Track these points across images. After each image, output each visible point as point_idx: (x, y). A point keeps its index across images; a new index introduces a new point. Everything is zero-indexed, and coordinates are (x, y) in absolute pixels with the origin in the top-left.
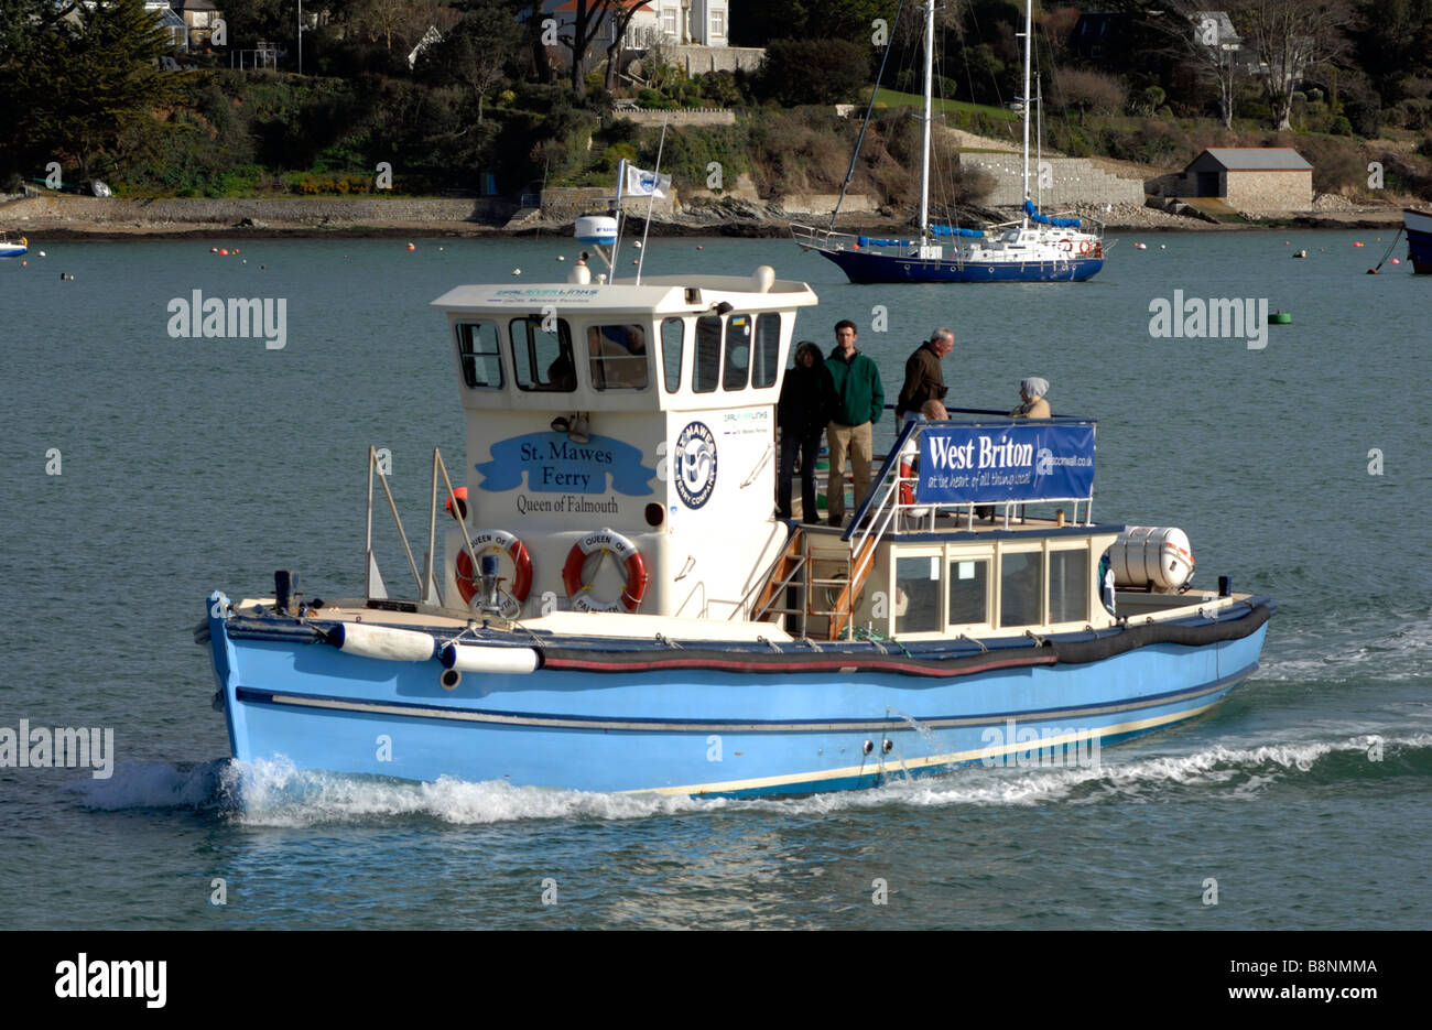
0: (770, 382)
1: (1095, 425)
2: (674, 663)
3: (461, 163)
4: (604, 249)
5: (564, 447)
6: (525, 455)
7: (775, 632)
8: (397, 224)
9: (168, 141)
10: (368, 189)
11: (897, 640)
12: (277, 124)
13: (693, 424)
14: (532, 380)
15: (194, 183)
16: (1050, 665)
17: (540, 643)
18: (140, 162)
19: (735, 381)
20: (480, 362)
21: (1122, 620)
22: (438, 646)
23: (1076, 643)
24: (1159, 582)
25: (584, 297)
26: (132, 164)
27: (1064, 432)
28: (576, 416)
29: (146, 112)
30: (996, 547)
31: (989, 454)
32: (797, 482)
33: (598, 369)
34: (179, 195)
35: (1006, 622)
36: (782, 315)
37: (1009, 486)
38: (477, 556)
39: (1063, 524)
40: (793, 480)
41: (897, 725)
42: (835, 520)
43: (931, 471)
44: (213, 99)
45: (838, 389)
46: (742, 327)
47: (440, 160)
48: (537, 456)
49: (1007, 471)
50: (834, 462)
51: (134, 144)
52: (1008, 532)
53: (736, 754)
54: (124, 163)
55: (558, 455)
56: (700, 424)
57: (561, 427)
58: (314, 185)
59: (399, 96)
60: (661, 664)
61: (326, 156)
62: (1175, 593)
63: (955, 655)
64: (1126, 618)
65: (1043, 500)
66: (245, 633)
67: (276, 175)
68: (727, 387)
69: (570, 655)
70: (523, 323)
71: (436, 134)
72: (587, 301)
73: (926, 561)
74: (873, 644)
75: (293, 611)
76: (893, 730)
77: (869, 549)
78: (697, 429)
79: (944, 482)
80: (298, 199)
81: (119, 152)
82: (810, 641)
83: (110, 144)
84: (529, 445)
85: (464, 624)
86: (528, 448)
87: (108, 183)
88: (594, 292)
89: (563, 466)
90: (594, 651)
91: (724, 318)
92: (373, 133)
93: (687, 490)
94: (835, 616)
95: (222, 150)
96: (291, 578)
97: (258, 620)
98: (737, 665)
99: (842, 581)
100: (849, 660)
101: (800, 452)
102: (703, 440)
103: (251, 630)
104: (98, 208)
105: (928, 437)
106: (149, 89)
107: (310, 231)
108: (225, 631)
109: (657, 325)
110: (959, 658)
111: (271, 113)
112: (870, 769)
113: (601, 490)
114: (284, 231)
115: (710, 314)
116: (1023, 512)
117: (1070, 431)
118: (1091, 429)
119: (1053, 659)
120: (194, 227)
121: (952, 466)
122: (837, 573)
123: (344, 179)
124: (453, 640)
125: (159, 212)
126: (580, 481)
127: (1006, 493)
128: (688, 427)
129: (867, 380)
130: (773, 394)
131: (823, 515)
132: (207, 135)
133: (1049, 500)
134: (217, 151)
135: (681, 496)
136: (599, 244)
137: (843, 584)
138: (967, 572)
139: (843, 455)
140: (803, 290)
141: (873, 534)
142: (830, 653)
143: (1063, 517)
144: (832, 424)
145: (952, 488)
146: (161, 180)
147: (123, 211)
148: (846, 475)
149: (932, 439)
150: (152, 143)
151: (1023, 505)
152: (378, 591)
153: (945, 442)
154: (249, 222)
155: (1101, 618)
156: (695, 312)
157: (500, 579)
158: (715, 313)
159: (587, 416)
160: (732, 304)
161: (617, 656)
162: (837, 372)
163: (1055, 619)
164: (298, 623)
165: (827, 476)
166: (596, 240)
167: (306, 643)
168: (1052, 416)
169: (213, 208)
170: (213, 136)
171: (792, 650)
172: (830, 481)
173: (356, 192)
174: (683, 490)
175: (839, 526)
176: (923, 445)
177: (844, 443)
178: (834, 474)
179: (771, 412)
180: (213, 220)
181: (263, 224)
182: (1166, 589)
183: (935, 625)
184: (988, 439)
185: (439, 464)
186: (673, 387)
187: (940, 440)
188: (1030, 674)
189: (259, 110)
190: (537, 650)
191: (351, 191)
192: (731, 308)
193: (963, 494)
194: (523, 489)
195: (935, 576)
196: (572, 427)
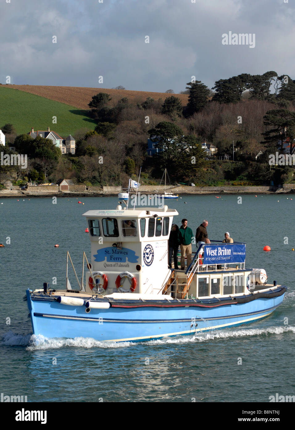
0: (167, 234)
1: (245, 244)
2: (144, 306)
3: (266, 179)
4: (125, 201)
5: (116, 250)
6: (106, 253)
7: (169, 297)
8: (253, 192)
9: (207, 175)
10: (247, 184)
11: (199, 299)
12: (229, 171)
13: (148, 245)
14: (107, 234)
15: (212, 183)
16: (236, 304)
17: (110, 301)
18: (201, 179)
19: (158, 234)
20: (94, 229)
21: (252, 292)
22: (85, 302)
23: (242, 298)
24: (259, 282)
25: (121, 213)
26: (199, 179)
27: (238, 246)
28: (119, 243)
29: (202, 169)
30: (222, 275)
31: (220, 252)
32: (173, 259)
33: (124, 231)
34: (209, 186)
35: (225, 293)
36: (170, 217)
37: (225, 260)
38: (94, 278)
39: (238, 269)
40: (172, 258)
41: (199, 320)
42: (183, 268)
43: (207, 256)
44: (216, 166)
45: (183, 236)
46: (160, 221)
47: (262, 178)
48: (109, 253)
49: (225, 256)
50: (182, 254)
51: (200, 175)
52: (225, 271)
53: (159, 328)
54: (198, 179)
55: (114, 253)
56: (149, 245)
57: (115, 246)
58: (236, 184)
59: (254, 165)
60: (141, 306)
61: (239, 178)
62: (263, 285)
63: (213, 302)
64: (253, 292)
65: (233, 263)
66: (36, 299)
67: (229, 182)
68: (156, 235)
69: (118, 304)
70: (105, 219)
71: (261, 173)
72: (121, 214)
73: (206, 279)
74: (193, 300)
75: (48, 293)
76: (198, 321)
77: (192, 276)
78: (148, 246)
79: (210, 259)
80: (233, 186)
81: (197, 177)
82: (178, 299)
83: (195, 176)
84: (107, 250)
85: (91, 296)
86: (106, 251)
87: (194, 183)
88: (123, 212)
89: (116, 256)
90: (124, 303)
91: (156, 218)
92: (248, 173)
93: (146, 261)
94: (184, 293)
95: (218, 176)
96: (47, 285)
97: (39, 295)
98: (160, 306)
99: (185, 284)
100: (187, 304)
101: (173, 252)
102: (150, 249)
103: (37, 298)
104: (192, 189)
105: (206, 248)
106: (203, 164)
107: (236, 193)
108: (31, 299)
109: (139, 220)
110: (214, 303)
111: (228, 169)
112: (193, 331)
113: (125, 261)
114: (230, 193)
115: (152, 217)
116: (228, 266)
117: (240, 246)
118: (244, 245)
119: (236, 303)
120: (212, 192)
121: (212, 255)
122: (183, 282)
123: (242, 182)
124: (89, 301)
125: (205, 189)
126: (120, 259)
127: (224, 261)
128: (147, 246)
129: (190, 234)
130: (167, 237)
131: (179, 267)
132: (215, 173)
133: (235, 263)
134: (216, 177)
135: (145, 263)
136: (124, 200)
137: (185, 285)
138: (215, 281)
139: (185, 253)
140: (175, 211)
141: (193, 272)
142: (183, 302)
143: (238, 267)
144: (182, 245)
145: (212, 261)
146: (205, 183)
147: (197, 189)
148: (185, 257)
149: (207, 248)
150: (203, 175)
151: (228, 265)
152: (69, 288)
153: (210, 249)
154: (223, 191)
155: (247, 292)
156: (148, 217)
157: (100, 285)
158: (153, 217)
159: (122, 243)
160: (158, 215)
161: (130, 304)
162: (182, 232)
163: (236, 293)
164: (49, 296)
165: (180, 257)
166: (123, 199)
167: (52, 301)
168: (234, 242)
169: (216, 188)
170: (216, 174)
171: (173, 302)
172: (181, 259)
173: (245, 185)
174: (145, 261)
175: (183, 270)
176: (205, 250)
177: (185, 249)
178: (182, 257)
179: (167, 242)
180: (216, 191)
181: (226, 192)
182: (260, 284)
183: (207, 295)
184: (220, 248)
185: (85, 256)
186: (143, 235)
187: (209, 248)
188: (231, 306)
189: (225, 168)
190: (110, 303)
191: (244, 185)
192: (157, 216)
193: (214, 262)
194: (105, 261)
195: (207, 282)
196: (118, 246)
